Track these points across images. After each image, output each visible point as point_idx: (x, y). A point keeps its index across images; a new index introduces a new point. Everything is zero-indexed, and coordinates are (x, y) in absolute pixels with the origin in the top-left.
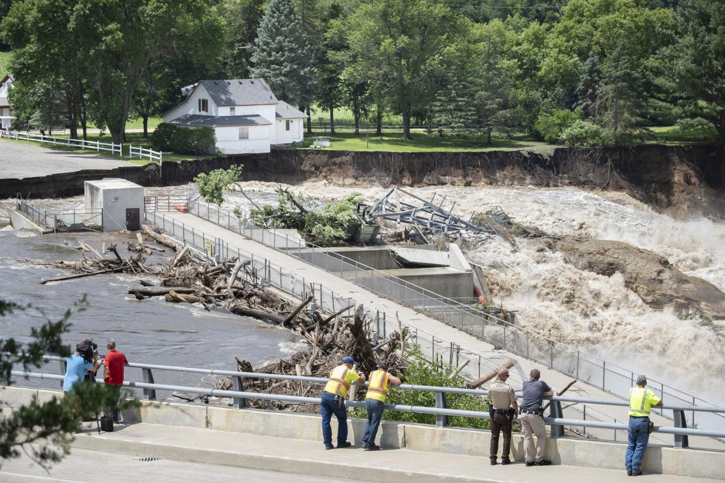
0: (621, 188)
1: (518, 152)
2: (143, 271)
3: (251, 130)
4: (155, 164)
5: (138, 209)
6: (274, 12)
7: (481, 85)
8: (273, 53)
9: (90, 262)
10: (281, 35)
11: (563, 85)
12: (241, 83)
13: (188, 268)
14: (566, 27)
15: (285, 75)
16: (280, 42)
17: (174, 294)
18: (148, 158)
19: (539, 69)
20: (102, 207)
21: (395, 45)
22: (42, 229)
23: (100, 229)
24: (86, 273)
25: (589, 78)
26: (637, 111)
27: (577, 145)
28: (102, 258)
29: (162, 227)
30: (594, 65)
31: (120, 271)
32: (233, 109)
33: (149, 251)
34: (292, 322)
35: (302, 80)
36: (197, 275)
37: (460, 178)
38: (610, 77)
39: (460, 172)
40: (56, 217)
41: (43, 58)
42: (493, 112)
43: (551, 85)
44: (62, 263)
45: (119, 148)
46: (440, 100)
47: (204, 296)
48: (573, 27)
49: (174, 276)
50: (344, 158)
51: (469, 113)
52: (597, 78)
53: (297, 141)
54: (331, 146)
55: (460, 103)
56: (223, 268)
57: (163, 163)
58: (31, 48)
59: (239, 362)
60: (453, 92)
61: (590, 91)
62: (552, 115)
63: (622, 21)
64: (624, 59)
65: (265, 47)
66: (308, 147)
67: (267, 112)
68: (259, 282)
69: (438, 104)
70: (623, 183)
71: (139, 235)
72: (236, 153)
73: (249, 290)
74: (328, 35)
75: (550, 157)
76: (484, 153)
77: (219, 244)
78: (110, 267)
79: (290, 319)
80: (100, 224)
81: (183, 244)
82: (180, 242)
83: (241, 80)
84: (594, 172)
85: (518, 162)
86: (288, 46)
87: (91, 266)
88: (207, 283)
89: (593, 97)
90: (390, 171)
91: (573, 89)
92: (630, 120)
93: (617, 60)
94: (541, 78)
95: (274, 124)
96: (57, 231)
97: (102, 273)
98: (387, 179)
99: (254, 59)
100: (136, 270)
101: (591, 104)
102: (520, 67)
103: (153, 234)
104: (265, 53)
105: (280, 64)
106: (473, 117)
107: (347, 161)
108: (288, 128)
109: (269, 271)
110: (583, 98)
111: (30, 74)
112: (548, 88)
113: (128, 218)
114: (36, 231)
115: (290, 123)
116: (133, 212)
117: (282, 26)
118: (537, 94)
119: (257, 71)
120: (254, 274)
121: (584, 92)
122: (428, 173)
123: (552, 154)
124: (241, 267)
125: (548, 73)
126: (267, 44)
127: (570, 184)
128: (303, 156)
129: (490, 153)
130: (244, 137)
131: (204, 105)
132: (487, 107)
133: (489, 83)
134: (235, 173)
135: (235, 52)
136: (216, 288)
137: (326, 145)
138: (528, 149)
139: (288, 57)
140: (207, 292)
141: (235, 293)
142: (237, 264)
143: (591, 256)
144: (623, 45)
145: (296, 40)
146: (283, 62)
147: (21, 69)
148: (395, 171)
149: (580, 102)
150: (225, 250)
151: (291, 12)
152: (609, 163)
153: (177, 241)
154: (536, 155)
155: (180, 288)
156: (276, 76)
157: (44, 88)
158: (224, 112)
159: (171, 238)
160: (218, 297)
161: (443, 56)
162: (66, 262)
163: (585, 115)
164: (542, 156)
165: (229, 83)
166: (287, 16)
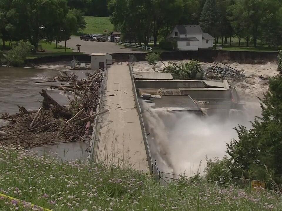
3: (191, 43)
8: (206, 17)
10: (209, 11)
15: (209, 25)
16: (209, 13)
17: (61, 87)
23: (90, 69)
24: (52, 81)
32: (186, 35)
53: (210, 47)
54: (222, 49)
65: (204, 15)
66: (214, 49)
67: (199, 37)
72: (185, 50)
74: (227, 11)
78: (63, 79)
80: (90, 67)
83: (191, 26)
86: (211, 14)
95: (201, 41)
104: (204, 17)
108: (207, 43)
113: (100, 66)
115: (208, 41)
116: (102, 63)
117: (210, 8)
130: (188, 45)
131: (177, 34)
139: (211, 18)
145: (214, 13)
146: (209, 20)
156: (206, 25)
158: (182, 36)
165: (186, 27)
166: (212, 4)
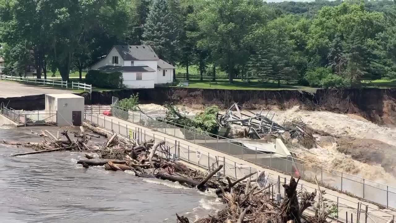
0: (355, 113)
1: (297, 91)
2: (86, 149)
3: (144, 75)
4: (88, 92)
5: (80, 112)
6: (156, 9)
7: (274, 52)
8: (155, 32)
9: (48, 143)
10: (160, 21)
11: (319, 54)
12: (137, 48)
13: (118, 147)
14: (321, 21)
15: (162, 45)
16: (159, 26)
17: (111, 164)
18: (83, 89)
19: (306, 45)
20: (57, 110)
21: (227, 27)
22: (16, 124)
23: (55, 124)
24: (46, 150)
25: (335, 50)
26: (364, 68)
27: (329, 88)
28: (57, 140)
29: (96, 123)
30: (338, 42)
31: (70, 149)
32: (132, 63)
33: (89, 137)
34: (205, 185)
35: (172, 47)
36: (125, 152)
37: (264, 105)
38: (349, 48)
39: (264, 101)
40: (26, 116)
41: (21, 29)
42: (282, 68)
43: (313, 54)
44: (29, 143)
45: (65, 84)
46: (251, 60)
47: (133, 166)
48: (325, 22)
49: (109, 152)
50: (197, 93)
51: (269, 68)
52: (340, 50)
53: (169, 82)
54: (189, 86)
55: (263, 62)
56: (144, 147)
57: (92, 92)
58: (13, 23)
59: (179, 218)
60: (260, 56)
61: (336, 57)
62: (315, 71)
63: (354, 18)
64: (357, 38)
65: (150, 28)
66: (176, 86)
67: (153, 65)
68: (172, 157)
69: (251, 62)
70: (356, 109)
71: (81, 127)
72: (134, 88)
73: (164, 163)
74: (186, 22)
75: (314, 94)
76: (278, 91)
77: (138, 132)
78: (63, 146)
79: (204, 183)
80: (55, 121)
81: (112, 133)
82: (110, 132)
83: (137, 46)
84: (339, 103)
85: (297, 96)
86: (164, 28)
87: (50, 145)
88: (134, 157)
89: (337, 61)
90: (224, 101)
91: (326, 56)
92: (361, 73)
93: (353, 39)
94: (308, 50)
95: (156, 71)
96: (27, 125)
97: (57, 150)
98: (222, 105)
99: (144, 36)
100: (81, 149)
101: (336, 65)
102: (296, 44)
103: (91, 127)
104: (151, 32)
105: (159, 38)
106: (271, 71)
107: (199, 94)
108: (164, 75)
109: (179, 149)
110: (331, 62)
111: (13, 38)
112: (311, 56)
113: (74, 118)
114: (12, 125)
115: (166, 72)
116: (77, 113)
117: (160, 17)
118: (305, 59)
119: (145, 42)
120: (167, 152)
121: (332, 58)
122: (246, 102)
123: (315, 92)
124: (158, 146)
125: (312, 47)
126: (151, 26)
127: (326, 110)
128: (173, 91)
129: (281, 91)
130: (139, 78)
131: (115, 60)
132: (278, 65)
133: (280, 51)
134: (135, 99)
135: (133, 32)
136: (141, 161)
137: (187, 85)
138: (302, 89)
139: (164, 34)
140: (135, 163)
141: (155, 164)
142: (155, 144)
143: (361, 148)
144: (356, 30)
145: (169, 25)
146: (161, 37)
147: (7, 36)
148: (227, 101)
149: (330, 64)
150: (143, 136)
151: (166, 9)
152: (348, 98)
153: (107, 131)
154: (307, 93)
155: (114, 160)
156: (157, 45)
157: (21, 48)
158: (128, 64)
159: (103, 129)
160: (143, 167)
161: (254, 35)
162: (32, 143)
163: (333, 71)
164: (310, 94)
165: (131, 48)
166: (164, 11)
